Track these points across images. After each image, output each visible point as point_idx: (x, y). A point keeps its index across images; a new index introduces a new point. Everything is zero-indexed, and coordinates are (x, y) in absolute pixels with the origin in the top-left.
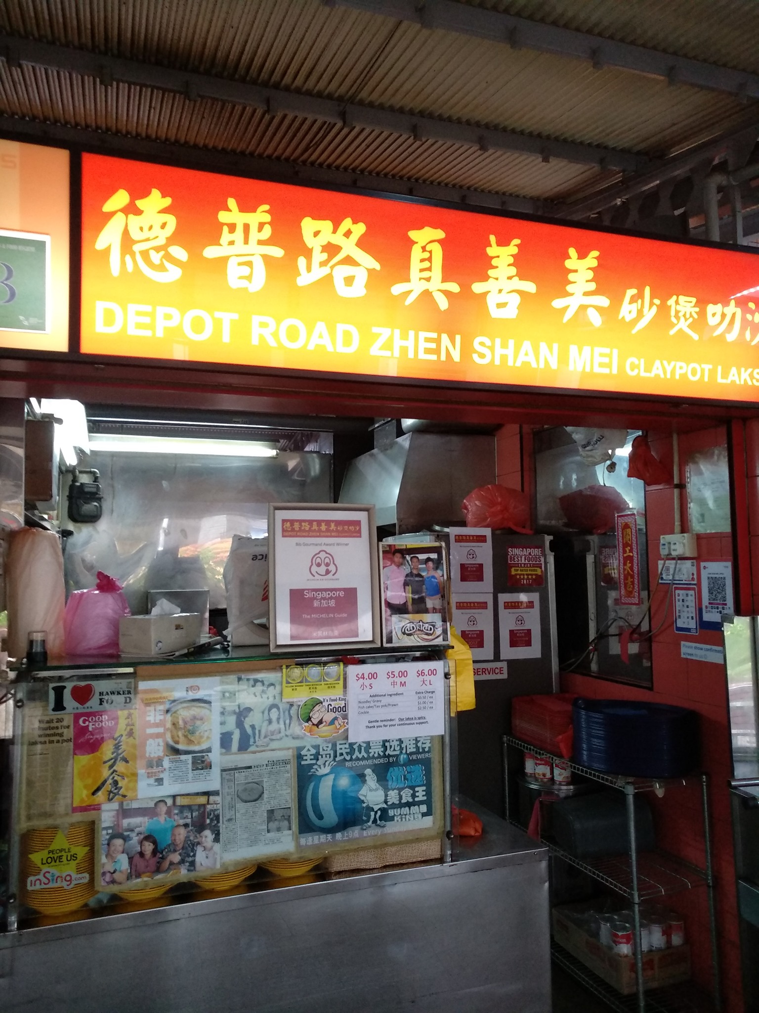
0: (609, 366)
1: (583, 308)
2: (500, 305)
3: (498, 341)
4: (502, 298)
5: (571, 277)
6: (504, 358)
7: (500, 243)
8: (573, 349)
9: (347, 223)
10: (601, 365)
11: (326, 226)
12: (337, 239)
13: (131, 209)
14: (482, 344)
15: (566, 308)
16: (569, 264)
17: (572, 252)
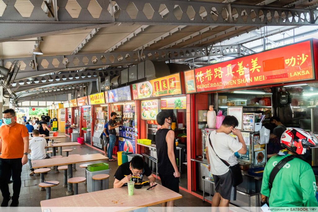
0: (262, 79)
1: (256, 69)
2: (241, 73)
3: (241, 79)
4: (241, 72)
5: (253, 64)
6: (243, 82)
7: (239, 63)
8: (255, 78)
9: (219, 68)
10: (261, 79)
11: (217, 69)
12: (218, 70)
13: (199, 74)
14: (239, 80)
15: (253, 70)
16: (252, 62)
17: (252, 60)
